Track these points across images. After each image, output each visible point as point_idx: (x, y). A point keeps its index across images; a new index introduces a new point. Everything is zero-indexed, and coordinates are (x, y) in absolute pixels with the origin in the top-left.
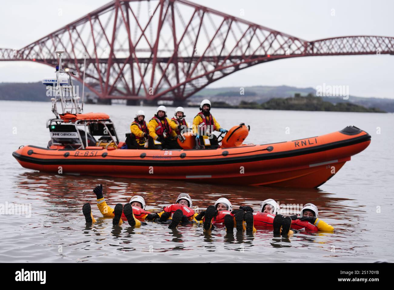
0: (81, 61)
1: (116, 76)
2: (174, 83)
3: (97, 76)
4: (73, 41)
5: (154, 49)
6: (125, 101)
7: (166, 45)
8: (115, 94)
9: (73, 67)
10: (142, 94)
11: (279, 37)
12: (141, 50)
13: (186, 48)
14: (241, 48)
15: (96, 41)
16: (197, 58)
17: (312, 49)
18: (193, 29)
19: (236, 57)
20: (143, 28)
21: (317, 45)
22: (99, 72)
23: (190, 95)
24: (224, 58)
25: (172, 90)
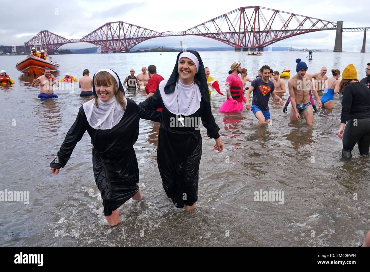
0: (99, 41)
1: (109, 45)
2: (125, 46)
3: (103, 45)
4: (96, 36)
5: (119, 37)
6: (112, 52)
7: (122, 35)
8: (109, 50)
9: (97, 43)
10: (117, 49)
11: (153, 32)
12: (115, 37)
13: (128, 36)
14: (143, 35)
15: (102, 35)
16: (131, 38)
17: (162, 35)
18: (129, 30)
19: (142, 38)
20: (115, 31)
21: (163, 34)
22: (104, 44)
23: (130, 49)
24: (138, 38)
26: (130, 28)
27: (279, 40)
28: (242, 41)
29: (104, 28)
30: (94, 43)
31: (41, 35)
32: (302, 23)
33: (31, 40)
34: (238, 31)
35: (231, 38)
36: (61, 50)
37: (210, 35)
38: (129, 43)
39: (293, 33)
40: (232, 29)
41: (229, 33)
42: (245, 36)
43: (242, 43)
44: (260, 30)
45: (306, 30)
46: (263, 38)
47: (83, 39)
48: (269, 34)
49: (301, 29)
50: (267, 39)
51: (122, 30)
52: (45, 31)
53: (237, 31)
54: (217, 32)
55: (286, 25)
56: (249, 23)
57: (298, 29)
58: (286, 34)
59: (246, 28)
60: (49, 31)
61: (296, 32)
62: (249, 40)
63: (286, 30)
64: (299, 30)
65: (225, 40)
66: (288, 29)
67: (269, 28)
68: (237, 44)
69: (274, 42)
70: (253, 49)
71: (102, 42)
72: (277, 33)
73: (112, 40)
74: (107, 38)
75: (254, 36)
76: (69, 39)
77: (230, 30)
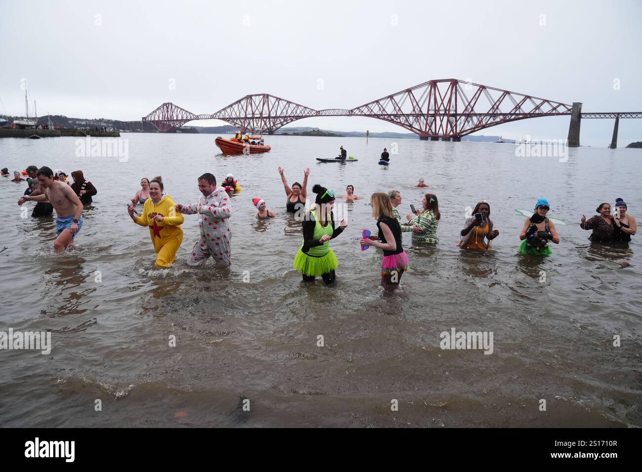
0: (234, 118)
1: (247, 124)
2: (269, 126)
3: (240, 124)
4: (231, 111)
5: (261, 114)
7: (266, 112)
8: (247, 130)
9: (232, 121)
11: (307, 109)
12: (256, 114)
13: (273, 113)
14: (293, 113)
15: (240, 111)
16: (277, 117)
17: (319, 114)
18: (276, 106)
19: (291, 116)
20: (257, 106)
21: (321, 112)
22: (241, 122)
23: (275, 131)
24: (287, 117)
25: (268, 129)
26: (277, 103)
27: (484, 127)
28: (430, 127)
29: (242, 102)
30: (228, 121)
31: (164, 108)
32: (520, 105)
33: (150, 114)
34: (426, 113)
35: (415, 123)
36: (185, 128)
37: (386, 117)
38: (274, 123)
39: (504, 118)
40: (417, 109)
41: (413, 115)
42: (435, 120)
43: (430, 129)
44: (458, 113)
45: (526, 114)
46: (460, 123)
47: (215, 116)
48: (469, 118)
49: (517, 112)
50: (467, 126)
51: (266, 106)
52: (169, 103)
53: (424, 113)
54: (396, 113)
55: (495, 107)
56: (442, 103)
57: (513, 112)
58: (494, 119)
59: (437, 109)
60: (173, 103)
61: (510, 116)
62: (441, 125)
63: (495, 114)
64: (514, 114)
65: (406, 125)
66: (499, 112)
67: (470, 110)
68: (424, 130)
69: (476, 129)
70: (446, 138)
71: (238, 120)
72: (482, 117)
73: (253, 118)
74: (246, 114)
75: (448, 121)
76: (197, 115)
77: (414, 110)
